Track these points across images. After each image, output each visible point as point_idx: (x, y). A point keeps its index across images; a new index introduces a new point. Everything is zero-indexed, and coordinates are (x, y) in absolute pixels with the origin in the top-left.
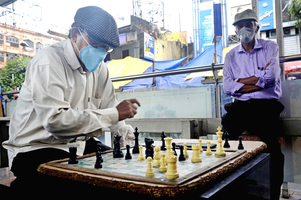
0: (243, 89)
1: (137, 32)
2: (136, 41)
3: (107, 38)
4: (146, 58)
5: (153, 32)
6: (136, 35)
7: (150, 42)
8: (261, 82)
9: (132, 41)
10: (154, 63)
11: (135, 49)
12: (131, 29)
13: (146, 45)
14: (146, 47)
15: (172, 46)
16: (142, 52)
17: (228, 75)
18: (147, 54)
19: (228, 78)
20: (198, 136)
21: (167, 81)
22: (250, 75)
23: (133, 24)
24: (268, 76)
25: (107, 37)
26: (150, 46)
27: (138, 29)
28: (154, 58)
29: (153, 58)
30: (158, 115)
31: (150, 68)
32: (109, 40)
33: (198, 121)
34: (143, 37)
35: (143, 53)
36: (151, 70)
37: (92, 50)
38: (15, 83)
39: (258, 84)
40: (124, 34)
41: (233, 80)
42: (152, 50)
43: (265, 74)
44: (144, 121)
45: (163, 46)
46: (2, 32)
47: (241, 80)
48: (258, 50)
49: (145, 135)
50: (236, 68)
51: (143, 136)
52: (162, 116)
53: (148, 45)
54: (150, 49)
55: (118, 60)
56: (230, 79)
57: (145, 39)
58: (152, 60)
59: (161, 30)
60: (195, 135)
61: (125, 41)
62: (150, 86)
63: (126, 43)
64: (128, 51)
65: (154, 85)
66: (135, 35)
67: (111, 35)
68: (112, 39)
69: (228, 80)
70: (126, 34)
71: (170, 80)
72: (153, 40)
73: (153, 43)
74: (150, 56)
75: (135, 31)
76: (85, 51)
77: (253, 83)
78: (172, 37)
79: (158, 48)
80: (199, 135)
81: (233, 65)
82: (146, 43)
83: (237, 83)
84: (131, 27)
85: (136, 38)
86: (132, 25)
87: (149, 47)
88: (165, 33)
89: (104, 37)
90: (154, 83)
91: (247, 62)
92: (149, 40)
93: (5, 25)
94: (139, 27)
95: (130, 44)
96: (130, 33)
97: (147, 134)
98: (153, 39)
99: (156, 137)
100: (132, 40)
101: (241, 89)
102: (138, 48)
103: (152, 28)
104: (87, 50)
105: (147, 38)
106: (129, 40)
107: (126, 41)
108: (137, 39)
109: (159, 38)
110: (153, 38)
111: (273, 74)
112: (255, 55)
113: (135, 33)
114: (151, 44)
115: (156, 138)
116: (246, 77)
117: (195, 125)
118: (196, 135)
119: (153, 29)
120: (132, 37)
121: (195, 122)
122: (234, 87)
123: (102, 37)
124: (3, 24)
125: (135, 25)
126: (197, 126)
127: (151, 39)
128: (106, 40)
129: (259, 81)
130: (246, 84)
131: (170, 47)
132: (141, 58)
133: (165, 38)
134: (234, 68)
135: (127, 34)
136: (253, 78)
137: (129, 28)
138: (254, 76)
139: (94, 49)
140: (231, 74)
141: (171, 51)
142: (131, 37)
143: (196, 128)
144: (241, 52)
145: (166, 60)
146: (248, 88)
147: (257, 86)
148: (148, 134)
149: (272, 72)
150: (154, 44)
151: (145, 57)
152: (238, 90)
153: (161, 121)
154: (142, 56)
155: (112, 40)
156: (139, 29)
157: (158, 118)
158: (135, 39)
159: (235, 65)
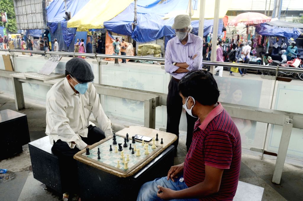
0: (179, 70)
8: (190, 68)
17: (168, 59)
19: (168, 62)
22: (183, 61)
24: (194, 65)
36: (133, 6)
38: (2, 7)
39: (188, 69)
41: (172, 63)
43: (193, 63)
44: (121, 90)
47: (177, 64)
48: (189, 43)
50: (174, 54)
56: (170, 62)
65: (135, 22)
69: (169, 63)
71: (150, 18)
77: (185, 67)
81: (172, 52)
83: (175, 66)
91: (182, 51)
101: (177, 71)
104: (78, 86)
111: (198, 64)
112: (187, 47)
116: (180, 62)
118: (154, 107)
122: (172, 69)
126: (154, 102)
129: (189, 67)
130: (180, 68)
134: (173, 54)
136: (185, 64)
138: (186, 63)
140: (170, 58)
144: (178, 44)
146: (181, 70)
147: (187, 70)
149: (197, 62)
152: (175, 71)
159: (174, 52)
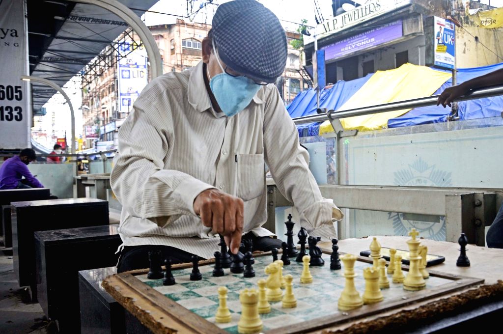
1: (423, 15)
2: (421, 33)
3: (250, 63)
4: (439, 64)
5: (453, 13)
6: (422, 22)
7: (447, 32)
9: (413, 34)
10: (455, 72)
11: (419, 49)
12: (410, 12)
13: (439, 40)
14: (438, 43)
15: (495, 37)
16: (431, 53)
18: (441, 57)
20: (481, 224)
21: (480, 106)
23: (416, 2)
25: (250, 61)
26: (446, 41)
27: (425, 10)
28: (456, 63)
29: (453, 64)
30: (419, 180)
31: (449, 82)
32: (252, 66)
33: (482, 195)
34: (433, 25)
35: (432, 55)
37: (228, 79)
40: (399, 22)
42: (451, 50)
44: (387, 190)
45: (476, 38)
46: (200, 36)
49: (395, 216)
51: (391, 216)
52: (425, 182)
53: (443, 39)
54: (446, 47)
55: (387, 71)
57: (437, 29)
58: (450, 67)
59: (470, 9)
60: (476, 223)
61: (401, 35)
62: (446, 116)
63: (403, 38)
64: (406, 53)
65: (455, 114)
66: (420, 23)
67: (260, 57)
68: (260, 64)
70: (402, 22)
71: (489, 104)
72: (453, 30)
73: (452, 34)
74: (446, 60)
75: (419, 14)
76: (218, 81)
78: (493, 18)
79: (465, 44)
80: (483, 224)
82: (438, 36)
84: (411, 8)
85: (421, 27)
86: (413, 5)
87: (444, 44)
88: (477, 14)
89: (242, 61)
90: (455, 111)
92: (445, 29)
93: (204, 26)
94: (428, 5)
95: (411, 40)
96: (410, 20)
97: (398, 215)
98: (452, 28)
99: (413, 220)
100: (413, 32)
102: (423, 46)
103: (452, 6)
104: (221, 79)
105: (440, 26)
106: (407, 33)
107: (403, 34)
108: (423, 30)
109: (467, 23)
110: (453, 24)
113: (419, 18)
114: (448, 36)
115: (413, 223)
117: (476, 203)
118: (478, 222)
119: (454, 7)
120: (414, 26)
121: (476, 198)
123: (240, 61)
124: (202, 24)
125: (419, 4)
126: (480, 205)
127: (448, 27)
128: (246, 65)
131: (492, 38)
132: (427, 65)
133: (477, 23)
135: (405, 22)
137: (408, 11)
139: (231, 78)
141: (492, 48)
142: (412, 27)
143: (478, 209)
145: (482, 66)
148: (400, 214)
150: (454, 36)
151: (437, 62)
153: (419, 191)
154: (430, 62)
155: (260, 66)
156: (427, 10)
157: (418, 185)
158: (419, 31)
